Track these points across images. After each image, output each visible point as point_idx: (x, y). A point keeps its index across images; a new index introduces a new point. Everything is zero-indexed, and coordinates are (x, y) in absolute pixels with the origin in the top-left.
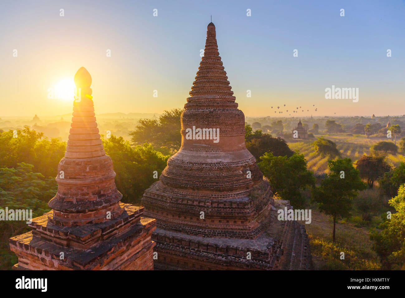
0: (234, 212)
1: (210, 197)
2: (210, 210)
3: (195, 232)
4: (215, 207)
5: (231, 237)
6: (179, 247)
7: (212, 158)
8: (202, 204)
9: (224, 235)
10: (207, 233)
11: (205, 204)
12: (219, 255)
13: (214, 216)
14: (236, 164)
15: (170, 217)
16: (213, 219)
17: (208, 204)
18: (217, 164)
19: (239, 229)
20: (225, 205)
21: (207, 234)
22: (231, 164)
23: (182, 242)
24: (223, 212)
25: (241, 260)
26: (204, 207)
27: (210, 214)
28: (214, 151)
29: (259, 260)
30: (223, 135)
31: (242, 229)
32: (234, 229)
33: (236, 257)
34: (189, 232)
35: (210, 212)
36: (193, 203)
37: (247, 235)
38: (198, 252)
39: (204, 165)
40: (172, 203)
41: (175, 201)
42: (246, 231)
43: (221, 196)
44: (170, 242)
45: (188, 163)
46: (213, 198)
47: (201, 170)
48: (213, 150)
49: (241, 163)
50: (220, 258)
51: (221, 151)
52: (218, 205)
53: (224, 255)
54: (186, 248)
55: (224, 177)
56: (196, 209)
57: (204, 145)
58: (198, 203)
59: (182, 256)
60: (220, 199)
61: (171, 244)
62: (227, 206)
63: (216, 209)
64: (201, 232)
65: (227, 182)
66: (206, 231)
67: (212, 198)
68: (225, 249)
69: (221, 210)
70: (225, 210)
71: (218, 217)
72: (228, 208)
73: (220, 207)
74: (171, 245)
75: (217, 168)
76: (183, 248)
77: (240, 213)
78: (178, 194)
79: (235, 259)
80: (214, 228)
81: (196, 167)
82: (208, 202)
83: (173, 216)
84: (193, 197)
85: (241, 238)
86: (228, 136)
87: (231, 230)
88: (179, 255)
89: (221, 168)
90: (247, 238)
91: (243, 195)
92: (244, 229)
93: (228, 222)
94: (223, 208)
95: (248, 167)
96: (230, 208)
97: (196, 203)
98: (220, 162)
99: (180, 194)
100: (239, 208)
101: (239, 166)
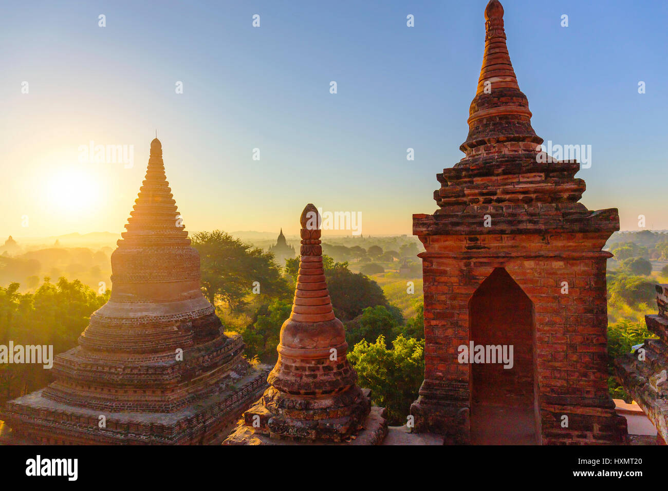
0: (150, 380)
1: (125, 362)
2: (121, 377)
3: (101, 406)
4: (127, 374)
5: (143, 411)
6: (76, 426)
7: (136, 311)
8: (113, 370)
9: (135, 408)
10: (114, 407)
11: (116, 370)
12: (118, 433)
13: (126, 385)
14: (169, 318)
15: (79, 388)
16: (126, 389)
17: (119, 369)
18: (140, 318)
19: (155, 401)
20: (140, 370)
21: (114, 409)
22: (160, 319)
23: (81, 419)
24: (136, 380)
25: (142, 437)
26: (114, 373)
27: (120, 382)
28: (141, 302)
29: (162, 437)
30: (155, 282)
31: (159, 401)
32: (149, 401)
33: (136, 435)
34: (94, 406)
35: (120, 380)
36: (103, 369)
37: (162, 408)
38: (97, 431)
39: (124, 320)
40: (80, 370)
41: (84, 367)
42: (164, 403)
43: (139, 359)
44: (68, 421)
45: (106, 318)
46: (129, 362)
47: (120, 327)
48: (139, 301)
49: (177, 317)
50: (119, 436)
51: (150, 302)
52: (131, 371)
53: (123, 432)
54: (84, 427)
55: (147, 335)
56: (106, 377)
57: (130, 295)
58: (108, 369)
59: (78, 436)
60: (137, 363)
61: (68, 422)
62: (142, 372)
63: (128, 376)
64: (107, 405)
65: (150, 341)
66: (114, 405)
67: (127, 363)
68: (125, 425)
69: (134, 377)
70: (139, 377)
71: (131, 387)
72: (143, 374)
73: (134, 374)
74: (68, 424)
75: (138, 323)
76: (80, 426)
77: (156, 380)
78: (90, 358)
79: (135, 436)
80: (125, 401)
81: (114, 322)
82: (119, 368)
83: (83, 387)
84: (106, 361)
85: (155, 412)
86: (163, 282)
87: (145, 403)
88: (75, 436)
89: (144, 323)
90: (163, 411)
91: (171, 358)
92: (162, 401)
93: (145, 392)
94: (137, 374)
95: (189, 322)
96: (146, 375)
97: (106, 369)
98: (146, 316)
99: (92, 359)
100: (155, 374)
101: (172, 321)
